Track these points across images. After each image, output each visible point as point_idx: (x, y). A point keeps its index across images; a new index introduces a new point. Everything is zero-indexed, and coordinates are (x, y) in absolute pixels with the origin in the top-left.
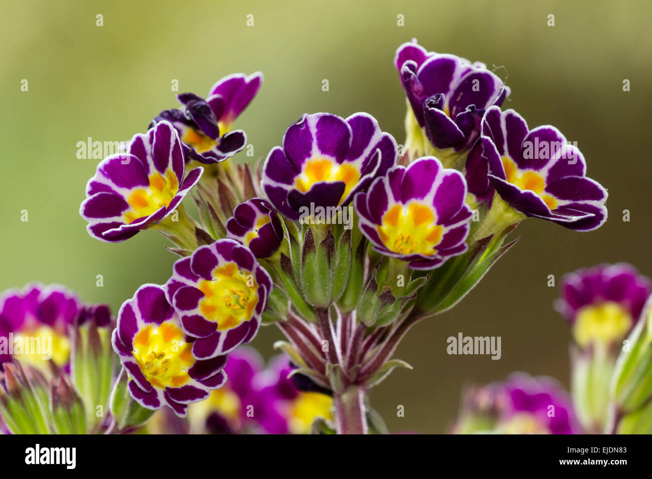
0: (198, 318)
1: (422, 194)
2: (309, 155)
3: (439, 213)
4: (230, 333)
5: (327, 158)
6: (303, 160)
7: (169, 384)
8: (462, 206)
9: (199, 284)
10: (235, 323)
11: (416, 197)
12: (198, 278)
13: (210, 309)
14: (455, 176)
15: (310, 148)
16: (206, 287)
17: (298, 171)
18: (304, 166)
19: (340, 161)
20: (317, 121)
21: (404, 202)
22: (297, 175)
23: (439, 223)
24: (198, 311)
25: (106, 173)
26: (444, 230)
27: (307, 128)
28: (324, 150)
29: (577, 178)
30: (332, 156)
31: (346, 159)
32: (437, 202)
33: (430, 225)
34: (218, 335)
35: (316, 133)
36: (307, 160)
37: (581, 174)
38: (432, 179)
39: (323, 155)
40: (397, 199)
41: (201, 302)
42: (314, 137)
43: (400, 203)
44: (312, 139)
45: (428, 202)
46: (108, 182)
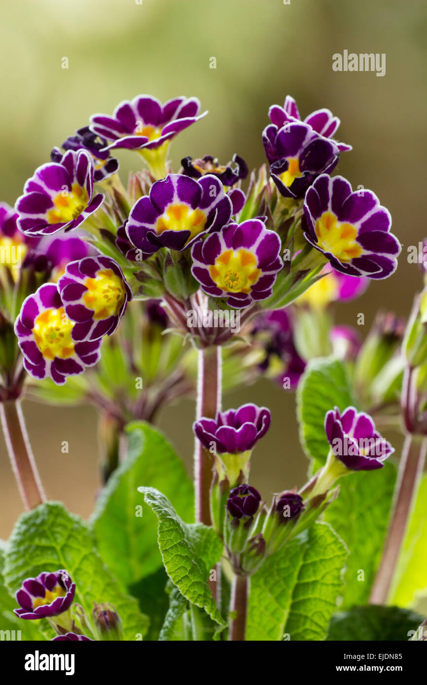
0: (81, 307)
1: (249, 245)
2: (171, 201)
3: (260, 259)
4: (100, 323)
5: (184, 204)
6: (166, 204)
7: (58, 354)
8: (277, 258)
9: (84, 281)
10: (106, 315)
11: (244, 246)
12: (84, 276)
13: (91, 300)
14: (273, 235)
15: (172, 196)
16: (90, 283)
17: (161, 212)
18: (166, 208)
19: (194, 207)
20: (178, 178)
21: (235, 249)
22: (160, 215)
23: (259, 267)
24: (82, 301)
25: (41, 176)
26: (261, 274)
27: (170, 182)
28: (182, 198)
29: (382, 233)
30: (189, 203)
31: (198, 206)
32: (258, 252)
33: (252, 268)
34: (92, 322)
35: (177, 186)
36: (169, 204)
37: (386, 229)
38: (258, 235)
39: (181, 202)
40: (228, 246)
41: (84, 294)
42: (175, 189)
43: (232, 249)
44: (174, 190)
45: (253, 250)
46: (41, 184)
